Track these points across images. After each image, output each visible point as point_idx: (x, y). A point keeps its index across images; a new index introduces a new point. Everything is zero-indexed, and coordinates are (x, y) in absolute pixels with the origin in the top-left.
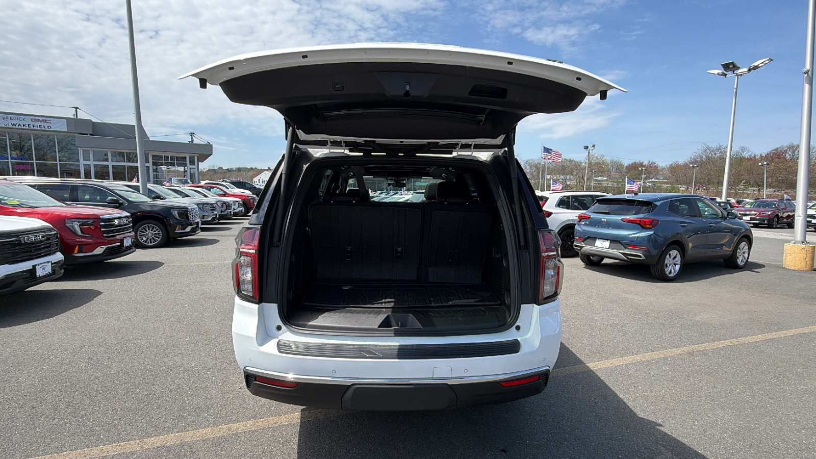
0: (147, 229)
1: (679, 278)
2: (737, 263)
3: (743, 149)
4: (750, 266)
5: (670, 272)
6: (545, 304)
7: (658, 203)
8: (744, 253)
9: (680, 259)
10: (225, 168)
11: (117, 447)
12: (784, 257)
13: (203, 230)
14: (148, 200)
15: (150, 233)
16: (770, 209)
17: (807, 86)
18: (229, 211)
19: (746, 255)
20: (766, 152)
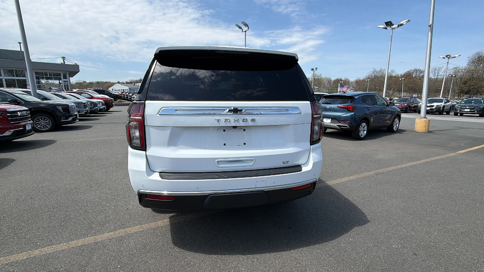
0: (41, 120)
1: (366, 138)
2: (393, 129)
3: (392, 71)
4: (399, 131)
5: (362, 135)
6: (315, 144)
7: (356, 97)
8: (397, 124)
9: (367, 128)
10: (88, 82)
11: (51, 248)
12: (415, 126)
13: (80, 120)
14: (39, 100)
15: (42, 122)
16: (406, 103)
17: (430, 33)
18: (96, 108)
19: (398, 125)
20: (404, 73)
